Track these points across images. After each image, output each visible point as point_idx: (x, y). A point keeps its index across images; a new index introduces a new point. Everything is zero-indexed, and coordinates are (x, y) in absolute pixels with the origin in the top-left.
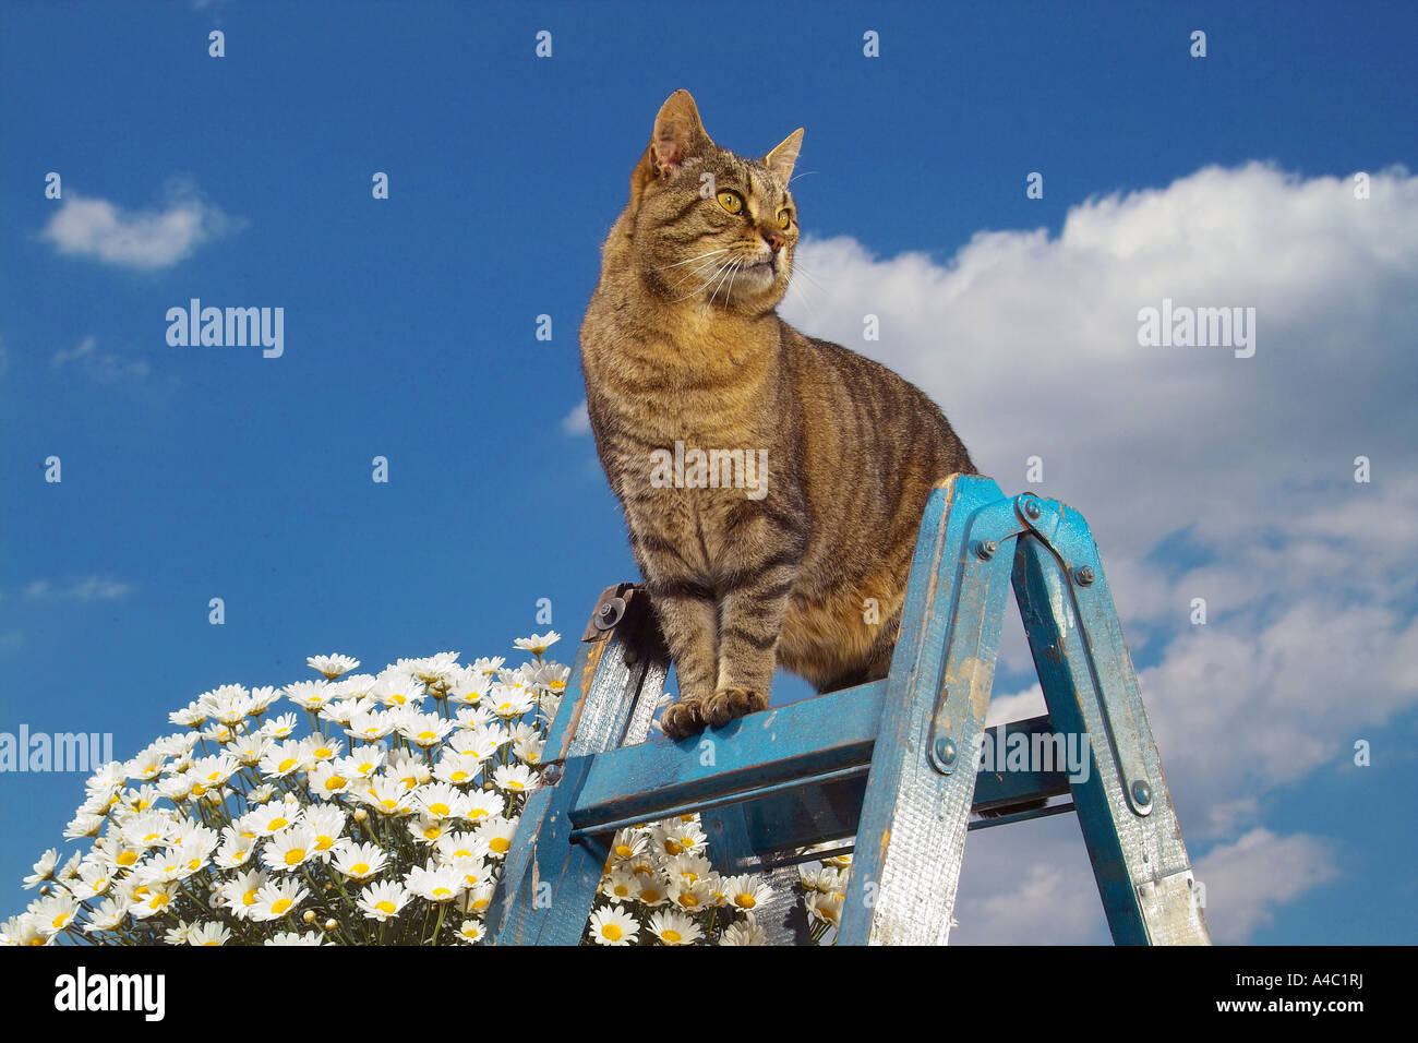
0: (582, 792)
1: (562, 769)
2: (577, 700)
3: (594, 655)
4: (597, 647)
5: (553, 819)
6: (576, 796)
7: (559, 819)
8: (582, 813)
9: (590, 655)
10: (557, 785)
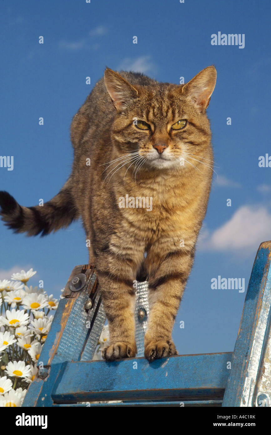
0: (60, 384)
1: (49, 371)
2: (58, 332)
3: (69, 306)
4: (70, 302)
5: (43, 399)
6: (56, 387)
7: (47, 399)
8: (59, 396)
9: (66, 306)
10: (46, 379)
